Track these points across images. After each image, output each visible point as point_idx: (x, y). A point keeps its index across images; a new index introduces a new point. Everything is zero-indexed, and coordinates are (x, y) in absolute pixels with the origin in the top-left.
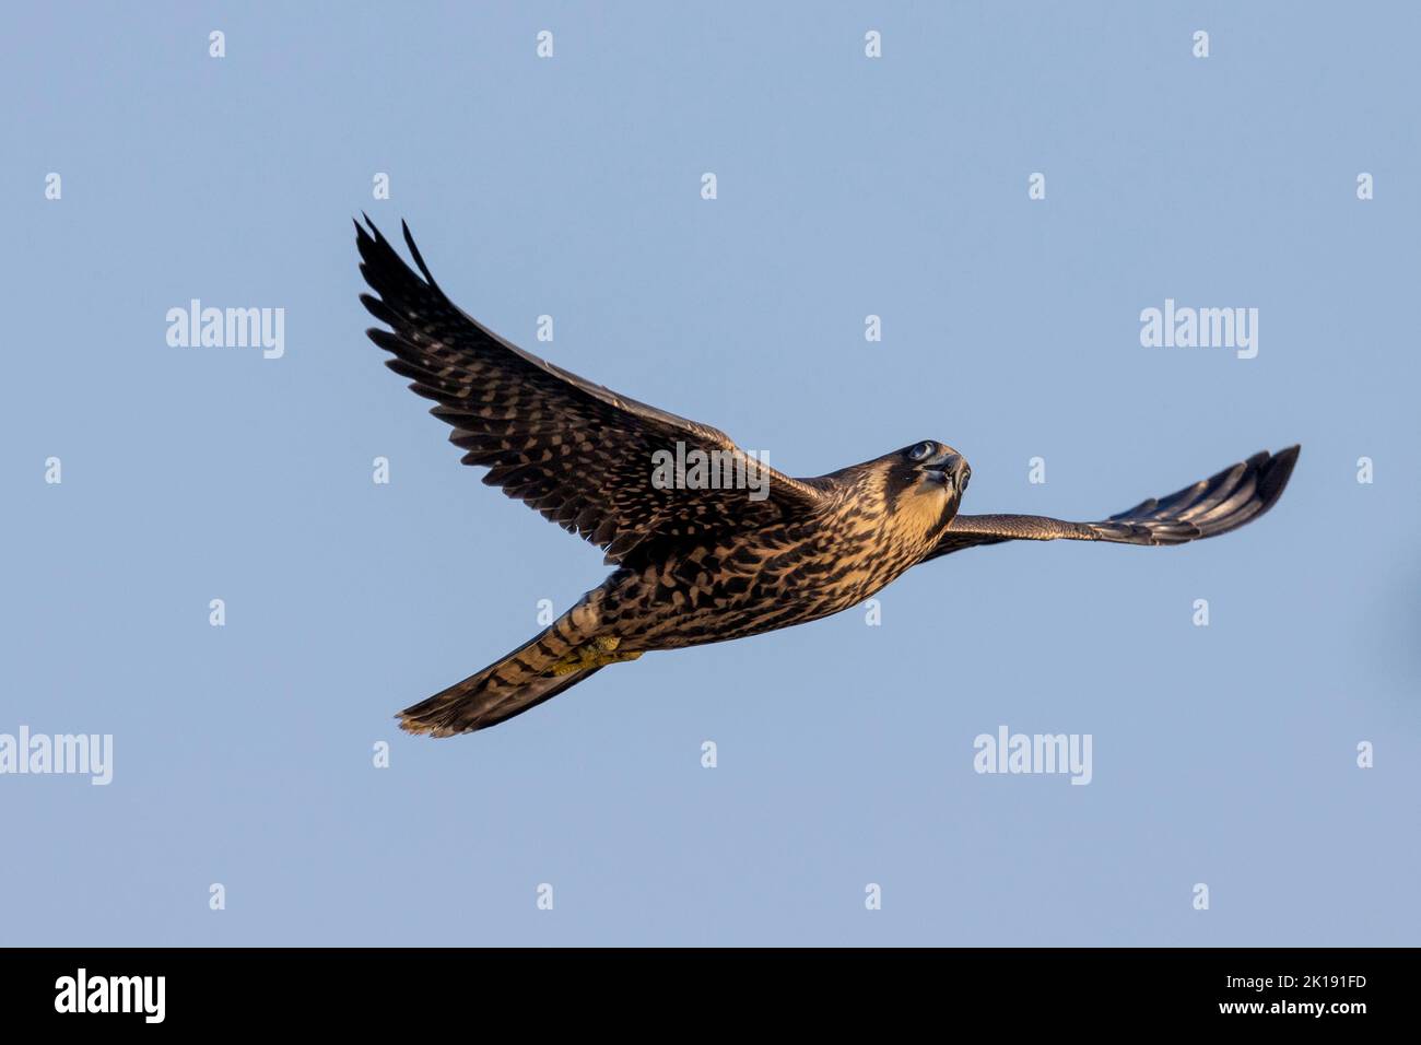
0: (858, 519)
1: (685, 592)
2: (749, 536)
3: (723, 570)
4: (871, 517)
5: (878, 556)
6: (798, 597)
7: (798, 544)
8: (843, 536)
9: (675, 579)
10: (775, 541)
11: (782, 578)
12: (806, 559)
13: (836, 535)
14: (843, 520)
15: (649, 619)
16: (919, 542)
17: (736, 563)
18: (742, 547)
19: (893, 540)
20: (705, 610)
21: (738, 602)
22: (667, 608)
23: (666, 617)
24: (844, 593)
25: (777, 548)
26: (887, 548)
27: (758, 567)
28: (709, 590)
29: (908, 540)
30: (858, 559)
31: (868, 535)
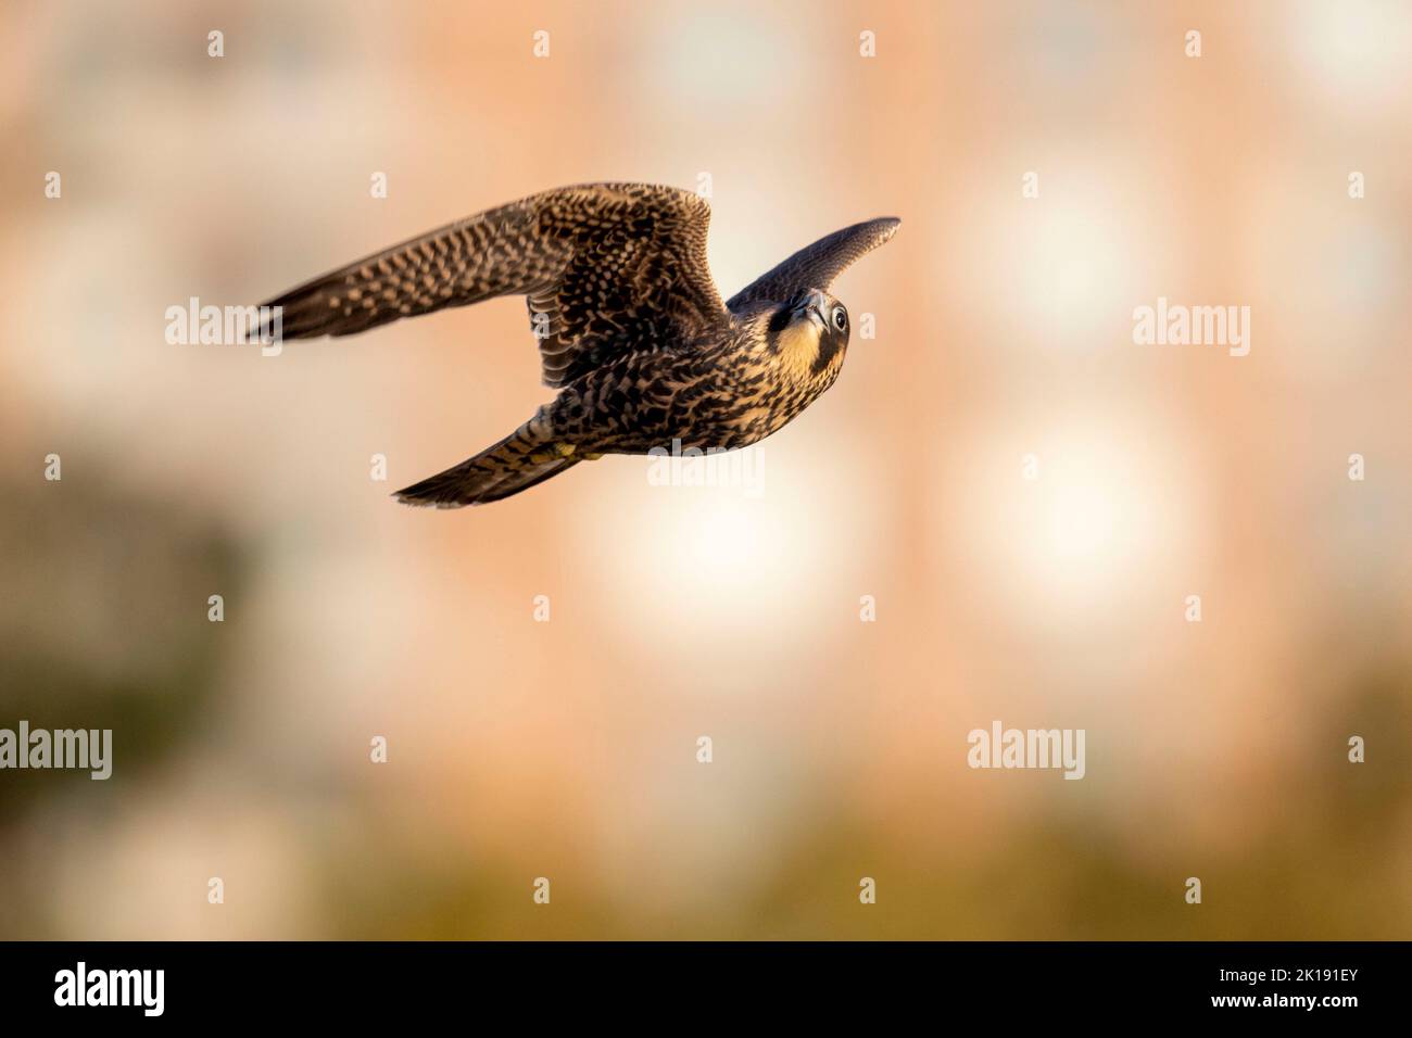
0: (747, 366)
1: (618, 420)
2: (664, 370)
3: (644, 401)
4: (758, 362)
5: (774, 394)
6: (706, 428)
7: (701, 379)
8: (737, 380)
9: (607, 406)
10: (682, 375)
11: (690, 410)
12: (707, 394)
13: (730, 379)
14: (734, 365)
15: (593, 435)
16: (806, 377)
17: (652, 394)
18: (658, 380)
19: (782, 379)
20: (636, 434)
21: (660, 429)
22: (604, 429)
23: (606, 435)
24: (749, 430)
25: (684, 381)
26: (780, 385)
27: (670, 398)
28: (635, 418)
29: (795, 375)
30: (755, 399)
31: (760, 378)
